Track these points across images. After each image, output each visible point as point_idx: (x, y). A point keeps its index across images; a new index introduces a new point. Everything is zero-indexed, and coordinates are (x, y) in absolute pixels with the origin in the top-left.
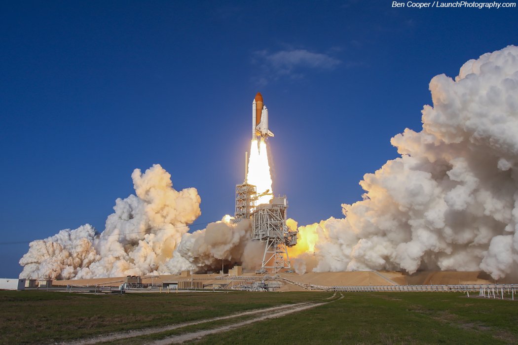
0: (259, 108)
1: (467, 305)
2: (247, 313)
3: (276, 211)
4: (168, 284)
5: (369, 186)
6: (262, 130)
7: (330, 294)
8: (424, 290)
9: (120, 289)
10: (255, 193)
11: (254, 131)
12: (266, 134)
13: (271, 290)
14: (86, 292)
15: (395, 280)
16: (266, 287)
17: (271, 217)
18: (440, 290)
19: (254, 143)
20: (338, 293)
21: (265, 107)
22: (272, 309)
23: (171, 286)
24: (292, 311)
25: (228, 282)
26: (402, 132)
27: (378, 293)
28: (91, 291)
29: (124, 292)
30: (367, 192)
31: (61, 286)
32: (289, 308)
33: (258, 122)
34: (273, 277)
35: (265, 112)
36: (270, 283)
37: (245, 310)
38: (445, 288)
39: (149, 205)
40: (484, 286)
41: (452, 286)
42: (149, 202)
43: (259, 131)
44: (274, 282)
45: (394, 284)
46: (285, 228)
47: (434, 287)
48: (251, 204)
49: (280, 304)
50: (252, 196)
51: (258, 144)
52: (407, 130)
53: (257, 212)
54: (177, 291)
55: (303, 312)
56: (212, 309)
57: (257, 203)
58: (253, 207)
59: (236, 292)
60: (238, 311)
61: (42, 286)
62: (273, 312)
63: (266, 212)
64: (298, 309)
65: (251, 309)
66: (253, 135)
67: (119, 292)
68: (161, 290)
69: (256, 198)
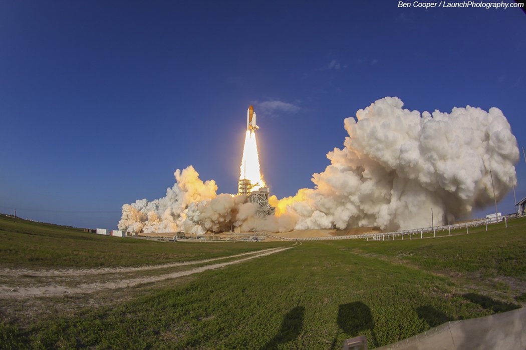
0: (251, 113)
1: (367, 245)
2: (248, 253)
3: (263, 195)
4: (200, 237)
5: (318, 182)
6: (252, 125)
7: (295, 242)
8: (345, 238)
9: (173, 239)
10: (250, 184)
11: (248, 126)
12: (255, 127)
13: (259, 241)
14: (156, 240)
15: (330, 233)
16: (257, 239)
17: (259, 199)
18: (353, 238)
19: (248, 132)
20: (299, 242)
21: (254, 113)
22: (262, 251)
23: (202, 238)
24: (274, 252)
25: (235, 236)
26: (332, 150)
27: (321, 241)
28: (158, 240)
29: (176, 241)
30: (317, 186)
31: (142, 236)
32: (272, 251)
33: (250, 121)
34: (261, 233)
35: (254, 116)
36: (259, 237)
37: (247, 252)
38: (356, 237)
39: (187, 193)
40: (375, 235)
41: (359, 235)
42: (187, 191)
43: (250, 125)
44: (261, 236)
45: (330, 236)
46: (268, 205)
47: (351, 236)
48: (248, 191)
49: (266, 248)
50: (248, 186)
51: (251, 133)
52: (335, 149)
53: (251, 195)
54: (205, 241)
55: (280, 252)
56: (227, 251)
57: (251, 190)
58: (249, 193)
59: (240, 242)
60: (242, 252)
61: (134, 236)
62: (263, 253)
63: (256, 196)
64: (277, 251)
65: (250, 251)
66: (248, 128)
67: (173, 241)
68: (196, 240)
69: (251, 188)
